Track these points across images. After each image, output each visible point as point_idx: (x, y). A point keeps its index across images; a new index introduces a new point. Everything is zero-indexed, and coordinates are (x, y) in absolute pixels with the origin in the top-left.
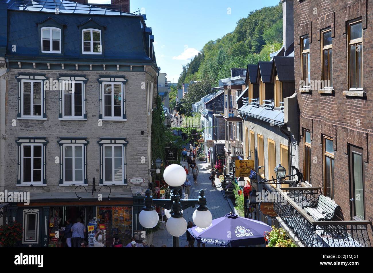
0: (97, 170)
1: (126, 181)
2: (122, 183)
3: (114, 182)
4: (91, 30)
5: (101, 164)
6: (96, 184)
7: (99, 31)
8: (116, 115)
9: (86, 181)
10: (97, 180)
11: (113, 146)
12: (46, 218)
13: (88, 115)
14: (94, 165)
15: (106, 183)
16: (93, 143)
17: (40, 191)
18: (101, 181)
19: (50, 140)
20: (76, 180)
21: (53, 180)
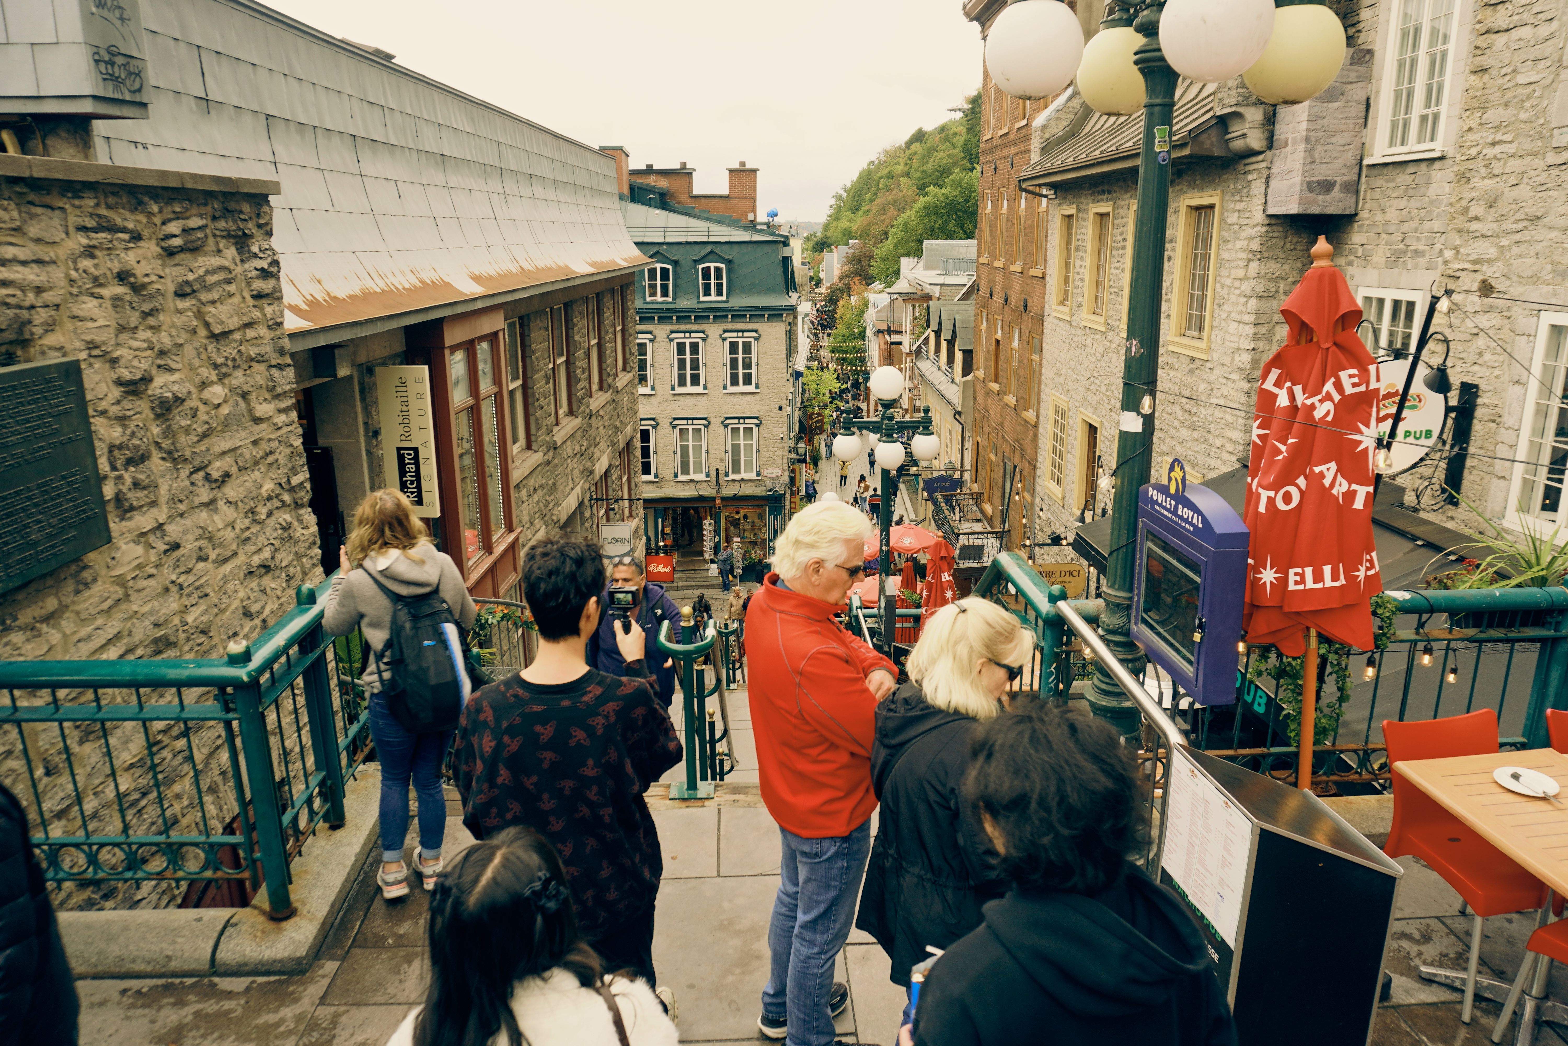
0: (721, 460)
1: (758, 474)
2: (753, 476)
3: (743, 475)
4: (712, 265)
5: (726, 452)
6: (720, 478)
7: (723, 266)
8: (745, 384)
9: (708, 475)
10: (722, 473)
11: (742, 427)
12: (660, 521)
13: (708, 386)
14: (718, 451)
15: (732, 477)
16: (716, 424)
17: (651, 487)
18: (727, 475)
19: (660, 421)
20: (695, 472)
21: (666, 473)
